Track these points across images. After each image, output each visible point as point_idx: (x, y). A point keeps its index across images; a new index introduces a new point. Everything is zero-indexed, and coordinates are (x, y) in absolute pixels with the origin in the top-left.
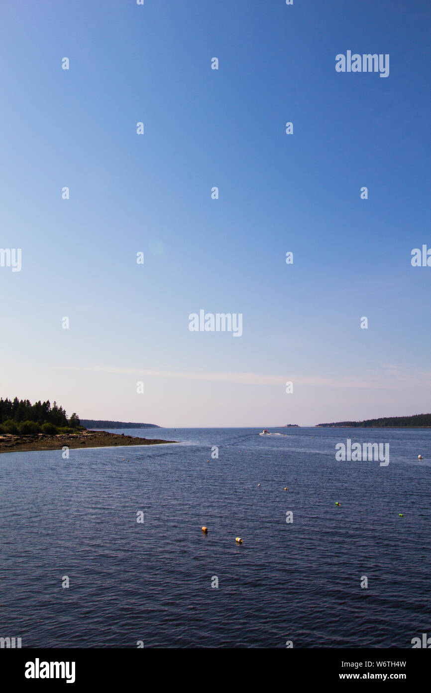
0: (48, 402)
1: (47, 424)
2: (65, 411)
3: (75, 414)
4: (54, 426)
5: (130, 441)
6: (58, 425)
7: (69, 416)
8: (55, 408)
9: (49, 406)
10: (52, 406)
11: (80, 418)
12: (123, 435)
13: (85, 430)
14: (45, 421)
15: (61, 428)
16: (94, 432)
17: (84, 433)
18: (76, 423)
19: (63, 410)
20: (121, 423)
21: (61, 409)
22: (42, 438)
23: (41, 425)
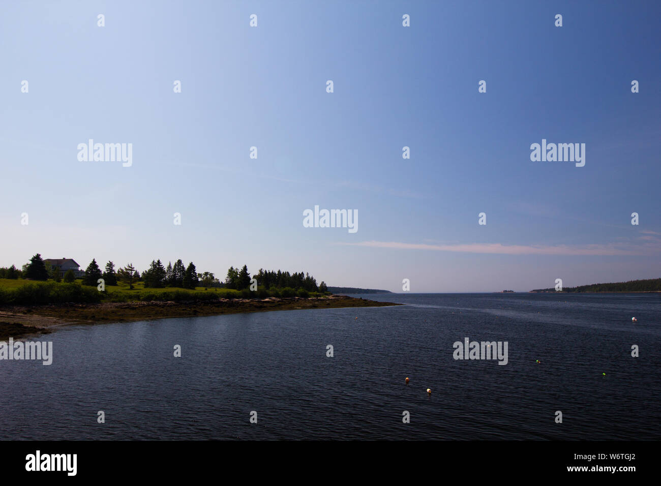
0: (302, 273)
1: (301, 290)
2: (315, 280)
3: (323, 282)
4: (306, 291)
5: (366, 303)
6: (310, 291)
7: (319, 285)
8: (308, 278)
9: (303, 276)
10: (305, 276)
11: (327, 286)
12: (361, 298)
13: (332, 294)
14: (301, 288)
15: (311, 293)
16: (338, 296)
17: (331, 297)
18: (324, 289)
19: (314, 279)
20: (361, 289)
21: (312, 278)
22: (298, 301)
23: (297, 291)
